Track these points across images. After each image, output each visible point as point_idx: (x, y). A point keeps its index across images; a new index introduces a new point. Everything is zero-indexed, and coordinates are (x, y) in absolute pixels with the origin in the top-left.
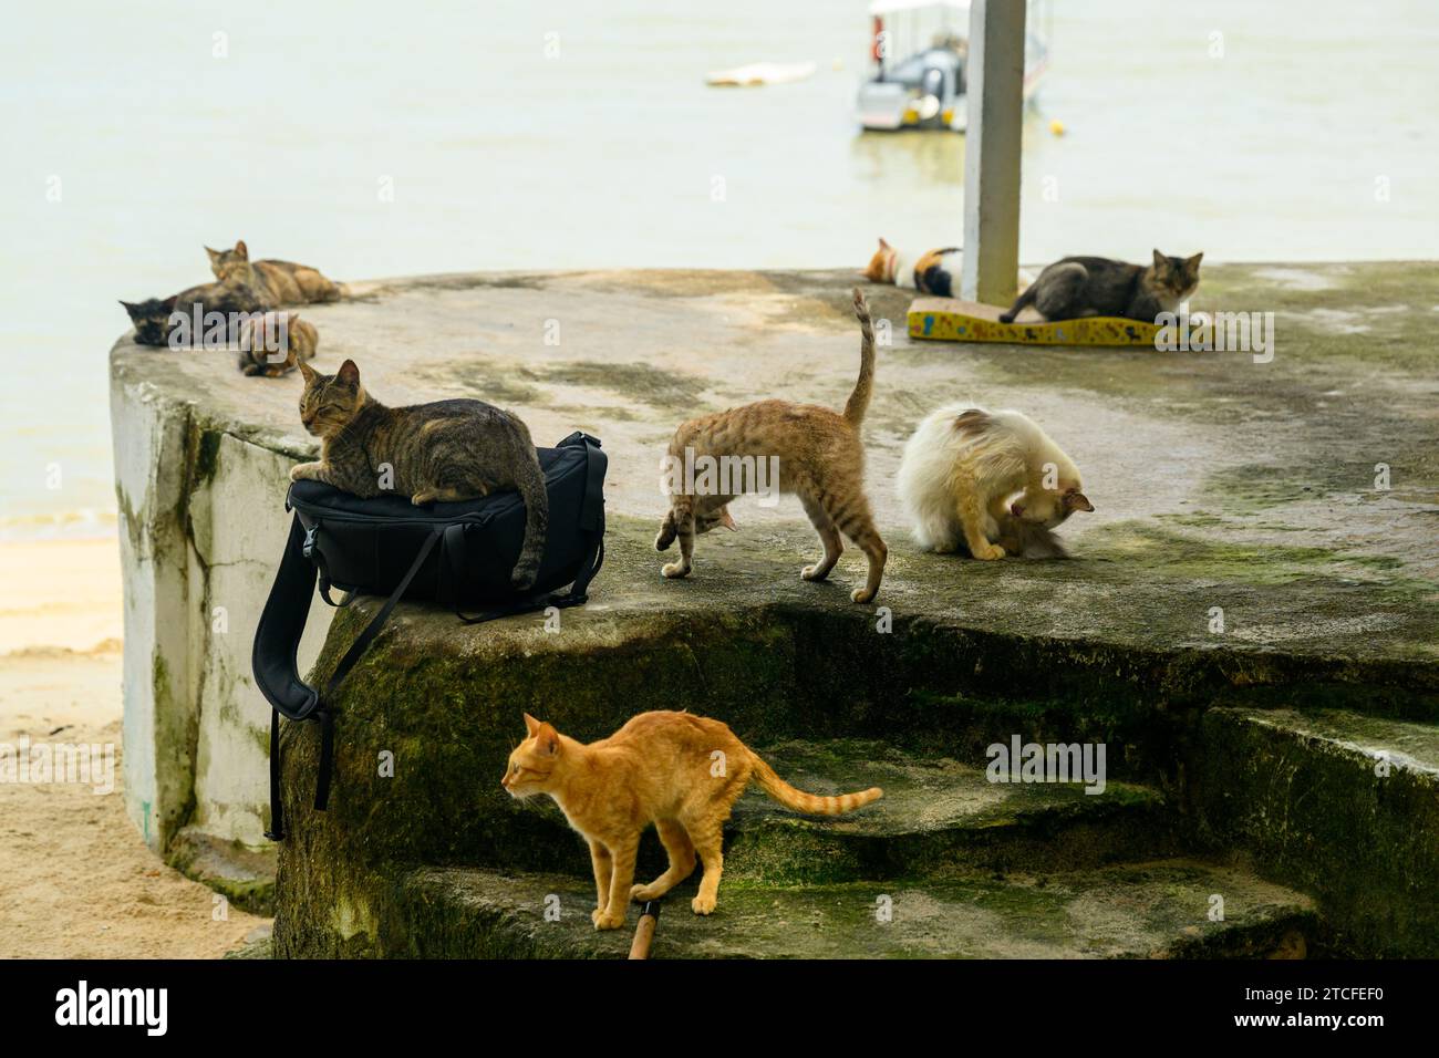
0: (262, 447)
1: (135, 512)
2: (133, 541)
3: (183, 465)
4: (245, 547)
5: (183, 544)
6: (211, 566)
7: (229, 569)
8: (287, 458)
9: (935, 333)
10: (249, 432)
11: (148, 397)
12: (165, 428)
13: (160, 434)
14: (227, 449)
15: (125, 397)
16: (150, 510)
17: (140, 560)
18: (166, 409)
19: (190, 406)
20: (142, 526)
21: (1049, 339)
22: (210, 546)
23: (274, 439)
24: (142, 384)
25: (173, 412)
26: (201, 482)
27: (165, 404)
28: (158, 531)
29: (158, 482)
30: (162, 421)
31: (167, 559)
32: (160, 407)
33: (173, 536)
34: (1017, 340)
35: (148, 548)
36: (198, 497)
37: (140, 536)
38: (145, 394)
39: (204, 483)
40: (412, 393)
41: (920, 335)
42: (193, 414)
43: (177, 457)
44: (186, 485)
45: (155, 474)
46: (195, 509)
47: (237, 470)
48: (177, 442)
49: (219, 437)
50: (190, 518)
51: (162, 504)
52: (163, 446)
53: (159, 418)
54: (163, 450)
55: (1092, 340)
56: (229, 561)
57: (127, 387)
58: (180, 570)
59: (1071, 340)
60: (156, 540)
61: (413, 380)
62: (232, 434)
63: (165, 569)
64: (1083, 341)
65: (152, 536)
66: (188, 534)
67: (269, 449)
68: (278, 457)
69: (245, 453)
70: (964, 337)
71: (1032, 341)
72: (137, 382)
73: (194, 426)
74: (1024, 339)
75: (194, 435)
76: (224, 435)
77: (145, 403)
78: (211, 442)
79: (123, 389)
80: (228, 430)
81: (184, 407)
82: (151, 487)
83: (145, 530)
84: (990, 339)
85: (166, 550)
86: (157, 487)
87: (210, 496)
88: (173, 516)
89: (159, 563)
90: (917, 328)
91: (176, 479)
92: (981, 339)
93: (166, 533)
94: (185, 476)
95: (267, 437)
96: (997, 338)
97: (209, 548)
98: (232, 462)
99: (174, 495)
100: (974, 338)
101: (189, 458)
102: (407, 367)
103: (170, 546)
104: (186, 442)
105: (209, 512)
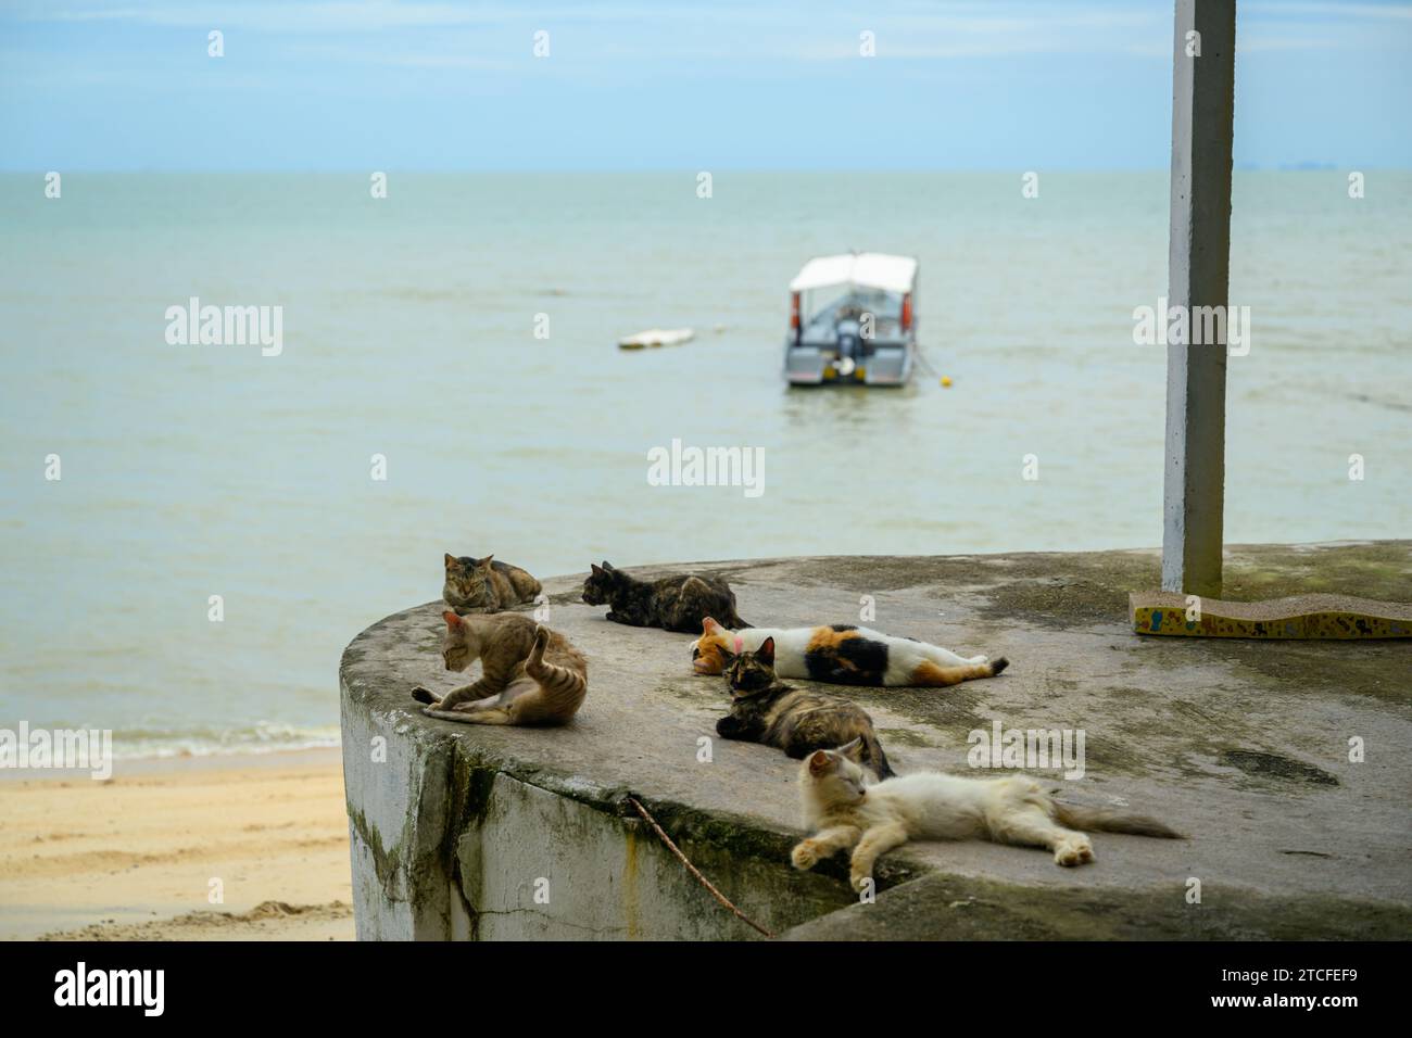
0: (546, 789)
1: (387, 848)
2: (381, 878)
3: (446, 802)
4: (522, 895)
5: (446, 887)
6: (481, 913)
7: (502, 918)
8: (577, 803)
9: (1165, 630)
10: (528, 772)
11: (404, 728)
12: (427, 763)
13: (422, 770)
14: (501, 790)
15: (372, 724)
16: (409, 852)
17: (393, 900)
18: (428, 743)
19: (454, 739)
20: (397, 866)
21: (1279, 633)
22: (480, 891)
23: (560, 782)
24: (393, 712)
25: (434, 747)
26: (470, 823)
27: (425, 737)
28: (420, 873)
29: (419, 821)
30: (424, 756)
31: (428, 903)
32: (420, 740)
33: (435, 879)
34: (1247, 635)
35: (403, 888)
36: (466, 839)
37: (393, 876)
38: (399, 724)
39: (473, 825)
40: (681, 716)
41: (1148, 631)
42: (458, 748)
43: (440, 795)
44: (452, 825)
45: (415, 813)
46: (464, 854)
47: (514, 812)
48: (440, 778)
49: (492, 776)
50: (457, 861)
51: (424, 845)
52: (425, 783)
53: (419, 752)
54: (425, 787)
55: (1323, 634)
56: (503, 909)
57: (374, 714)
58: (443, 915)
59: (1301, 635)
60: (417, 884)
61: (672, 699)
62: (508, 774)
63: (427, 914)
64: (1313, 635)
65: (409, 878)
66: (456, 877)
67: (554, 791)
68: (565, 801)
69: (524, 796)
70: (1194, 633)
71: (1262, 636)
72: (387, 709)
73: (461, 761)
74: (1254, 634)
75: (461, 773)
76: (499, 774)
77: (401, 734)
78: (483, 780)
79: (370, 717)
80: (503, 769)
81: (448, 740)
82: (408, 826)
83: (401, 871)
84: (1220, 634)
85: (427, 894)
86: (418, 827)
87: (480, 839)
88: (435, 859)
89: (419, 908)
90: (1145, 625)
91: (439, 818)
92: (1211, 634)
93: (428, 876)
94: (450, 815)
95: (551, 778)
96: (1226, 634)
97: (479, 894)
98: (508, 804)
99: (437, 835)
100: (1203, 633)
101: (455, 796)
102: (658, 682)
103: (431, 890)
104: (451, 779)
105: (479, 855)
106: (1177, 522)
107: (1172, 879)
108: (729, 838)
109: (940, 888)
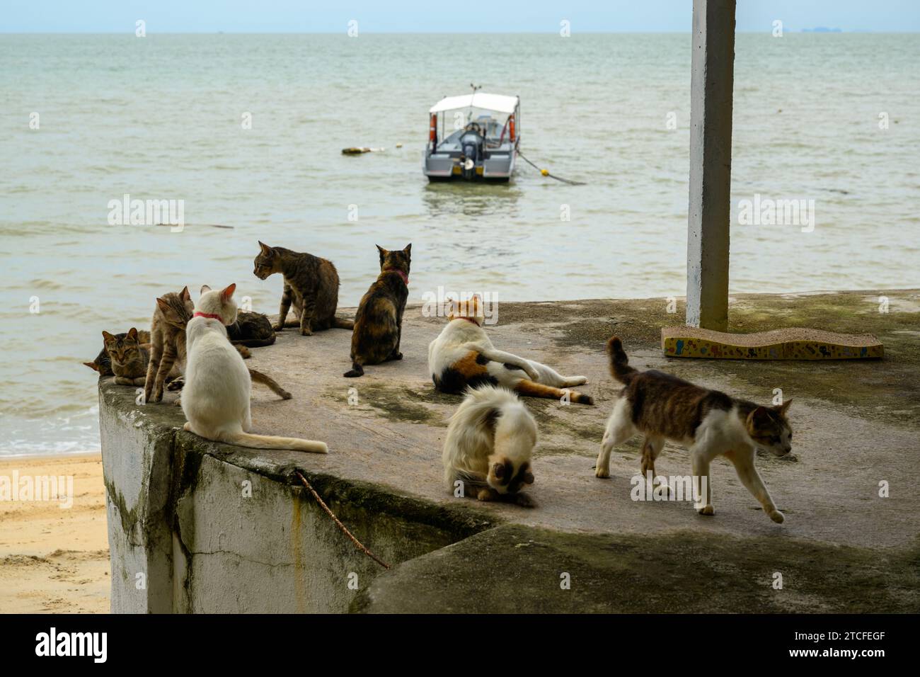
0: (237, 466)
1: (129, 508)
2: (125, 529)
3: (169, 476)
4: (223, 541)
5: (169, 536)
6: (194, 554)
7: (208, 557)
8: (259, 475)
9: (685, 353)
10: (226, 454)
11: (140, 423)
12: (155, 448)
13: (152, 453)
14: (208, 466)
15: (119, 421)
16: (144, 511)
17: (133, 545)
18: (156, 434)
19: (175, 431)
20: (136, 520)
21: (766, 356)
22: (193, 538)
23: (247, 460)
24: (133, 412)
25: (160, 437)
26: (185, 490)
27: (154, 429)
28: (151, 526)
29: (150, 489)
30: (153, 443)
31: (157, 547)
32: (151, 432)
33: (162, 530)
34: (742, 357)
35: (140, 537)
36: (183, 501)
37: (133, 528)
38: (136, 421)
39: (188, 491)
40: (337, 414)
41: (673, 354)
42: (177, 437)
43: (166, 470)
44: (173, 491)
45: (148, 483)
46: (181, 512)
47: (216, 482)
48: (165, 459)
49: (201, 457)
50: (177, 517)
51: (154, 506)
52: (154, 462)
53: (150, 440)
54: (154, 465)
55: (796, 356)
56: (209, 551)
57: (120, 413)
58: (167, 555)
59: (781, 357)
60: (148, 533)
61: (332, 402)
62: (211, 455)
63: (156, 554)
64: (790, 357)
65: (144, 529)
66: (176, 529)
67: (243, 467)
68: (251, 474)
69: (223, 471)
70: (706, 355)
71: (754, 358)
72: (129, 410)
73: (179, 447)
74: (748, 356)
75: (179, 454)
76: (205, 455)
77: (138, 428)
78: (194, 460)
79: (117, 415)
80: (208, 452)
81: (170, 432)
82: (143, 492)
83: (138, 525)
84: (723, 356)
85: (156, 541)
86: (149, 493)
87: (193, 501)
88: (162, 515)
89: (151, 551)
90: (671, 350)
91: (164, 486)
92: (717, 357)
93: (157, 528)
94: (171, 485)
95: (241, 458)
96: (729, 356)
97: (192, 539)
98: (212, 477)
99: (163, 499)
100: (712, 355)
101: (175, 471)
102: (323, 390)
103: (159, 538)
104: (172, 459)
105: (192, 512)
106: (696, 278)
107: (674, 528)
108: (365, 500)
109: (509, 534)
